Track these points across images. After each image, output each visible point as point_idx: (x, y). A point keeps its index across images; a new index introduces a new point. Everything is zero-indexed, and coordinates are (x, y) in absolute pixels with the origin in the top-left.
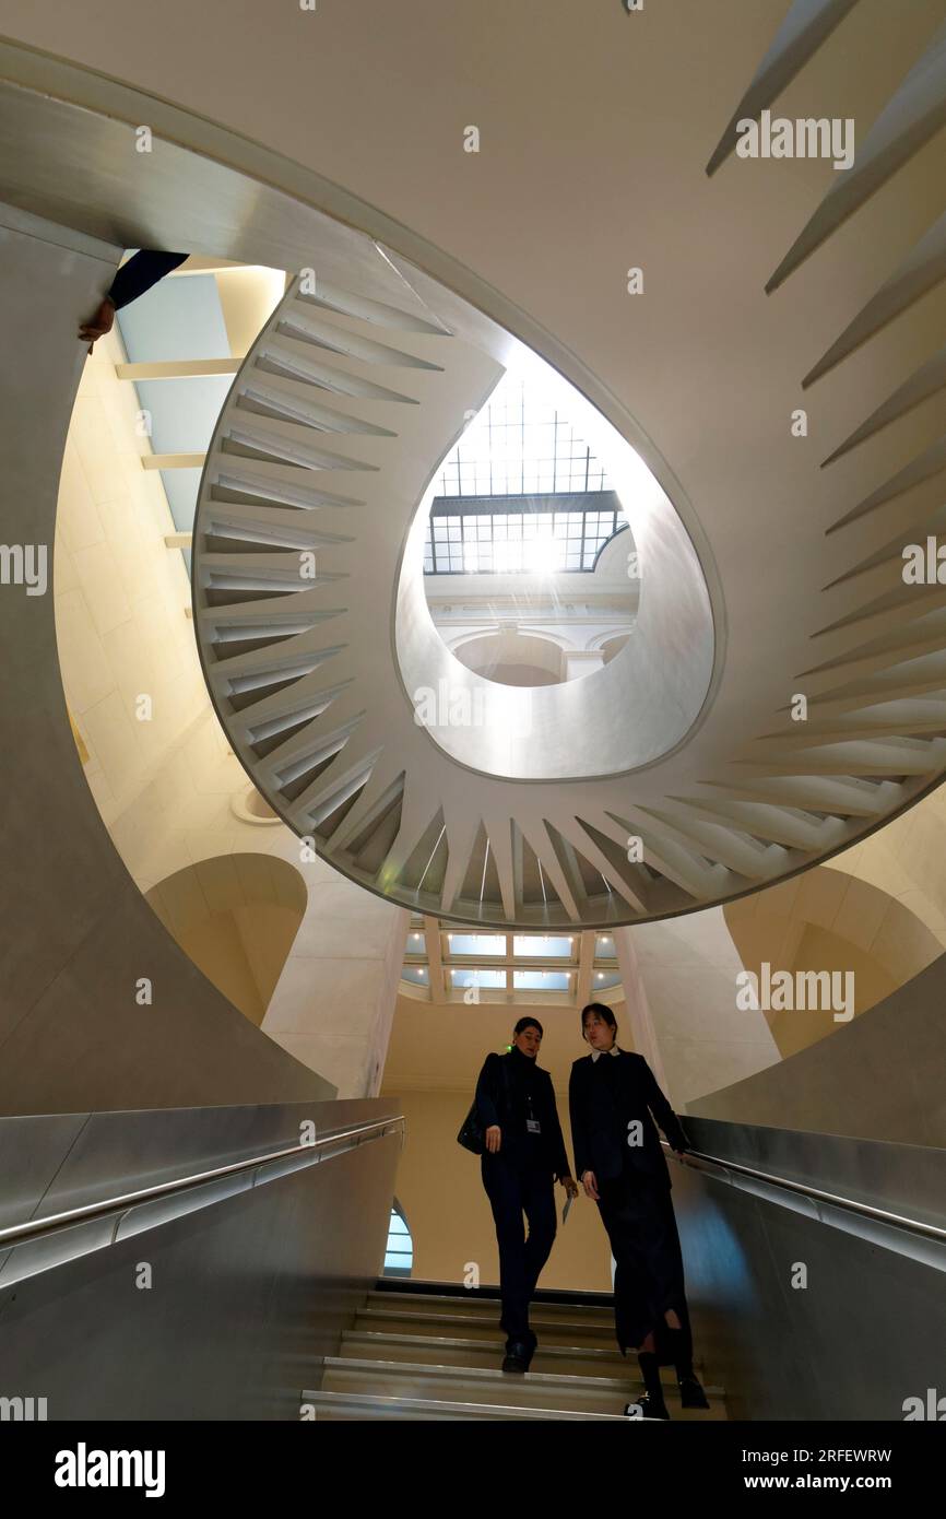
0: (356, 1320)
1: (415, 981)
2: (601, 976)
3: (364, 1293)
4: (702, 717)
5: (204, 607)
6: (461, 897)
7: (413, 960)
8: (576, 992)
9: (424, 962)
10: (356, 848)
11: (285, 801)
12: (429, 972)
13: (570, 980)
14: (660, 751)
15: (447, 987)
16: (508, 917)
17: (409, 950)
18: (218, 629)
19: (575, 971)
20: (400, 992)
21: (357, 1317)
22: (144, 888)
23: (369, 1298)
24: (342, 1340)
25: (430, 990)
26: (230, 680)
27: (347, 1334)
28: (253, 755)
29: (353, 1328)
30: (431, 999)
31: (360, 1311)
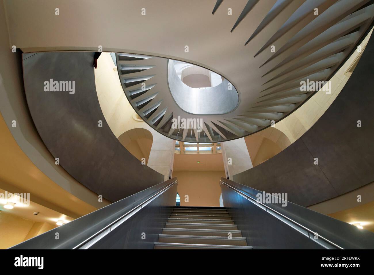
0: (172, 213)
1: (178, 150)
2: (218, 147)
3: (173, 208)
4: (237, 106)
5: (121, 75)
6: (187, 137)
7: (177, 146)
8: (213, 151)
9: (179, 146)
10: (163, 128)
11: (146, 119)
12: (180, 148)
13: (212, 149)
14: (229, 111)
15: (184, 151)
16: (197, 141)
17: (176, 144)
18: (125, 79)
19: (213, 147)
20: (175, 153)
21: (172, 212)
22: (117, 137)
23: (174, 209)
24: (170, 215)
25: (181, 151)
26: (130, 92)
27: (171, 215)
28: (138, 109)
29: (172, 214)
30: (181, 153)
31: (173, 211)
